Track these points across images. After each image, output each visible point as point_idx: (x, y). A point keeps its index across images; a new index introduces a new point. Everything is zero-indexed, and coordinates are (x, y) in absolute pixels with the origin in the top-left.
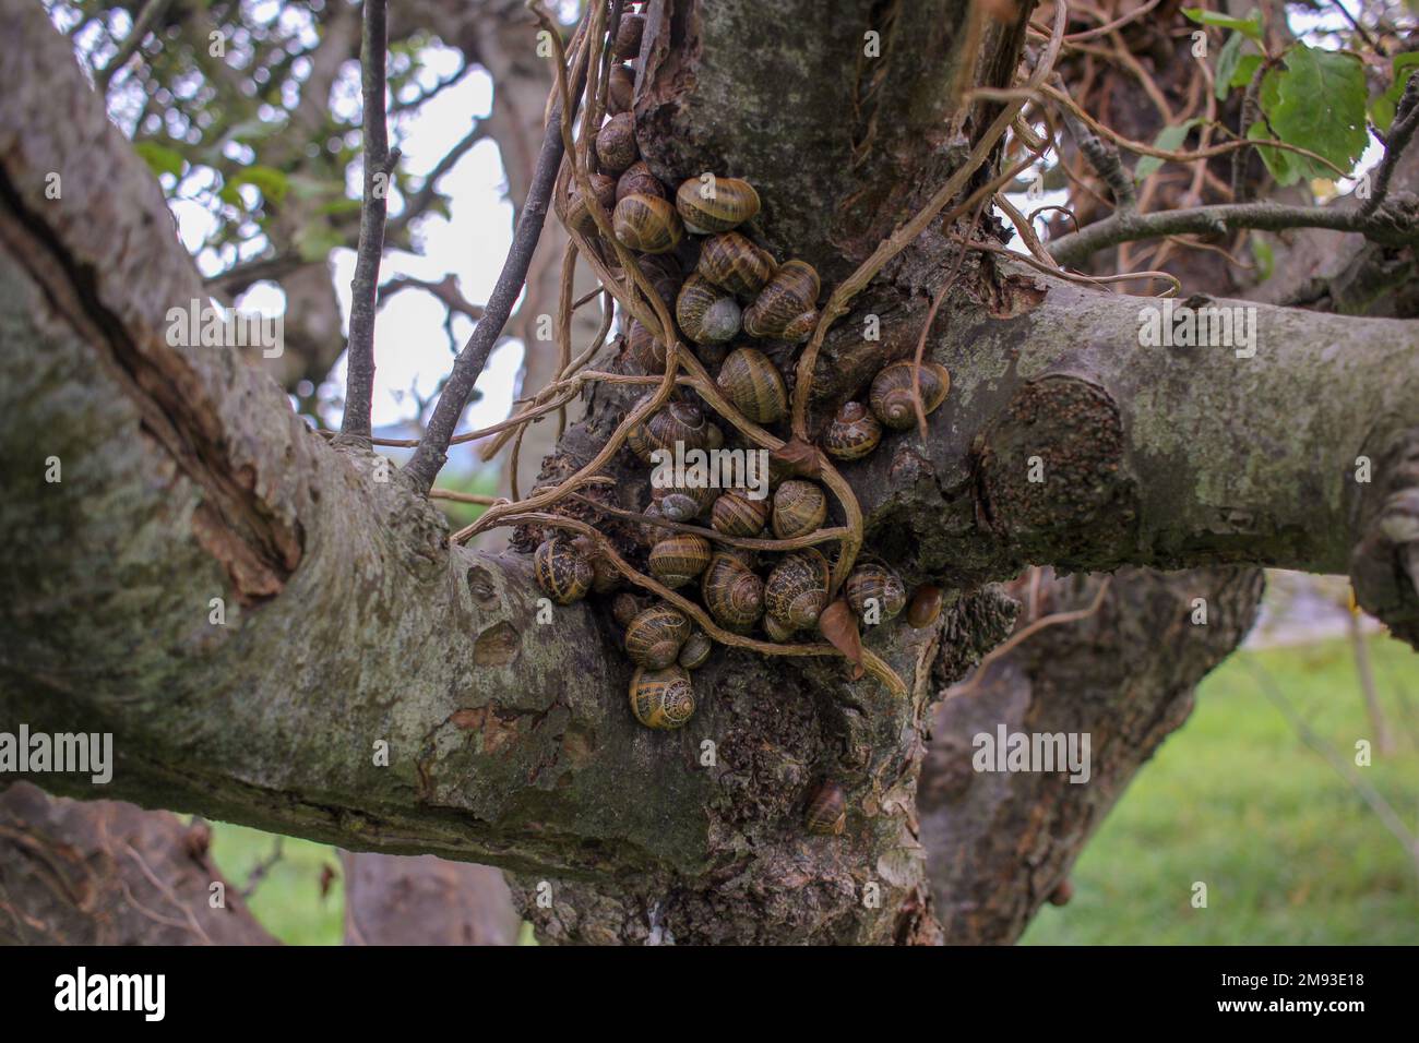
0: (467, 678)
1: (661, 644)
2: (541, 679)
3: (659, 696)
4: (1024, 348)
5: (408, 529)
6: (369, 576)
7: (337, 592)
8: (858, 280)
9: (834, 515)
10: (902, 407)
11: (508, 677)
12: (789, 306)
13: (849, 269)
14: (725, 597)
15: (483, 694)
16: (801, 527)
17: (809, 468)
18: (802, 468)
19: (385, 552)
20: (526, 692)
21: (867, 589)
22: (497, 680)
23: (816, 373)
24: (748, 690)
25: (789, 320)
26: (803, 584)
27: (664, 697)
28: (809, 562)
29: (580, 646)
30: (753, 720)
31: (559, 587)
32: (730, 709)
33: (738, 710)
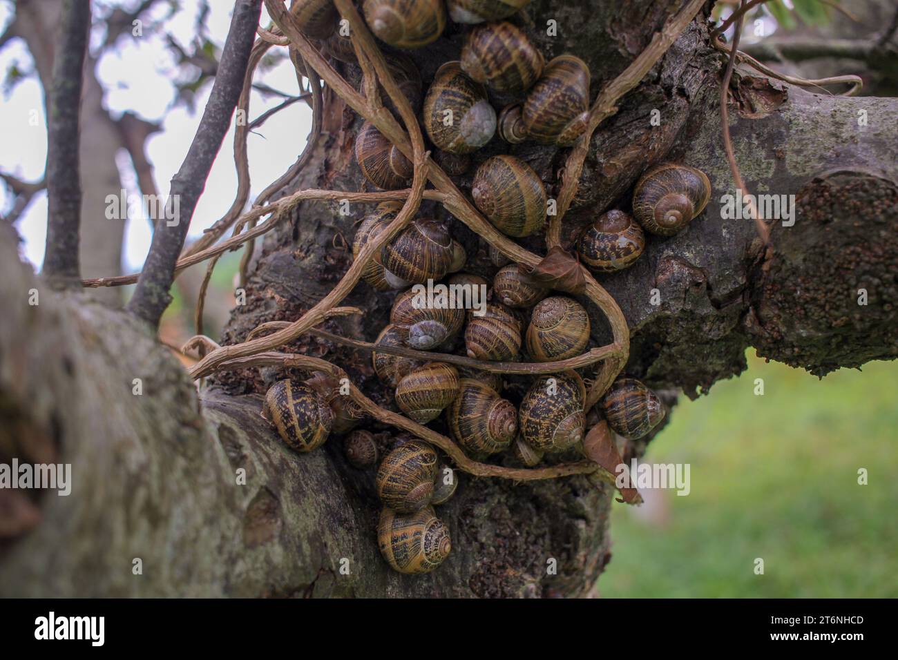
0: (240, 567)
1: (420, 486)
2: (306, 547)
3: (418, 540)
4: (786, 146)
6: (133, 467)
8: (630, 77)
9: (600, 333)
10: (678, 212)
11: (277, 553)
12: (571, 104)
14: (481, 427)
15: (257, 581)
16: (570, 346)
17: (574, 283)
18: (568, 283)
19: (147, 431)
20: (295, 567)
21: (632, 405)
22: (268, 561)
23: (582, 180)
24: (491, 518)
25: (568, 120)
26: (567, 407)
27: (423, 543)
28: (569, 383)
29: (328, 499)
30: (497, 548)
31: (304, 435)
32: (476, 540)
33: (484, 540)
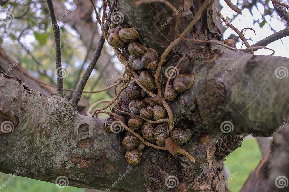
0: (75, 150)
1: (128, 144)
2: (98, 151)
3: (130, 157)
4: (211, 71)
5: (56, 116)
6: (43, 127)
7: (33, 131)
9: (166, 116)
10: (178, 87)
11: (87, 150)
12: (147, 61)
13: (163, 50)
14: (145, 134)
15: (80, 154)
16: (157, 118)
17: (159, 102)
18: (158, 102)
19: (48, 121)
20: (93, 154)
21: (175, 135)
22: (84, 151)
23: (159, 77)
25: (148, 64)
26: (160, 132)
27: (131, 157)
28: (163, 127)
29: (113, 143)
30: (157, 164)
31: (107, 129)
32: (151, 161)
33: (153, 161)
